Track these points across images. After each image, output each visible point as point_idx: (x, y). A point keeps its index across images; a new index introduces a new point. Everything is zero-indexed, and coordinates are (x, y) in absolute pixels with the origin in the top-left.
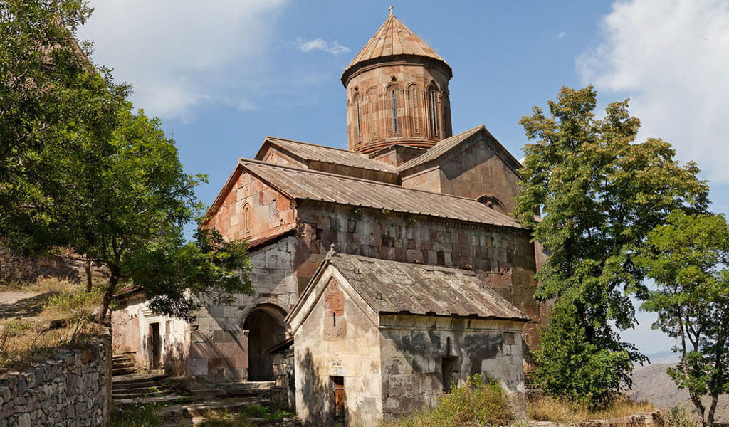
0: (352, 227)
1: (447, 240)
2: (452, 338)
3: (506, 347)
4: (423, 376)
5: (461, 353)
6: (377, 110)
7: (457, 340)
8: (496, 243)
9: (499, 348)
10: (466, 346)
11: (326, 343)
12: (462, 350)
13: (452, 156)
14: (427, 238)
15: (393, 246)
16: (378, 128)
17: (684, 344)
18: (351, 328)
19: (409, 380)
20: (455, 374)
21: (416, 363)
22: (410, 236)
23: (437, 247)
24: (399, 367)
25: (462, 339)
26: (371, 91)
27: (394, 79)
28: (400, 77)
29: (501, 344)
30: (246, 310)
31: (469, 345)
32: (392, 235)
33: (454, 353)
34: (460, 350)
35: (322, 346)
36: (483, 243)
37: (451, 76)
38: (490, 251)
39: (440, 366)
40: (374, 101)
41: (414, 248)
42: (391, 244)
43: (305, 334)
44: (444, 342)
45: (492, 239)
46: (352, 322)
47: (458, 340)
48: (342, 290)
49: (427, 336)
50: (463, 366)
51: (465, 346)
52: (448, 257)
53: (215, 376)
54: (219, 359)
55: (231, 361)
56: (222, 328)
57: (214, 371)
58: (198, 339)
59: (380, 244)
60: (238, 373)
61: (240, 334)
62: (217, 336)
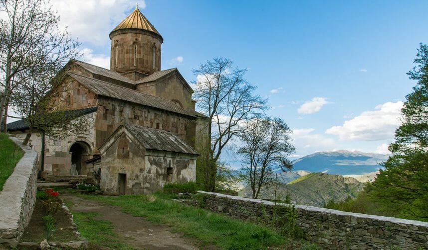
0: (121, 109)
1: (161, 119)
2: (171, 161)
3: (190, 165)
4: (160, 175)
6: (127, 53)
7: (173, 161)
8: (181, 121)
9: (188, 165)
11: (118, 160)
13: (161, 80)
14: (153, 117)
15: (138, 119)
16: (127, 62)
17: (251, 167)
18: (131, 155)
19: (154, 176)
20: (171, 175)
21: (157, 170)
22: (146, 116)
23: (157, 121)
24: (151, 171)
25: (175, 161)
26: (124, 44)
27: (136, 39)
28: (140, 39)
30: (71, 144)
32: (138, 114)
33: (172, 166)
34: (174, 165)
35: (116, 161)
36: (175, 121)
37: (162, 42)
38: (178, 125)
39: (166, 172)
40: (126, 49)
41: (147, 121)
42: (138, 118)
43: (108, 155)
44: (168, 162)
45: (180, 120)
46: (131, 152)
48: (128, 138)
49: (162, 159)
50: (174, 172)
51: (176, 164)
52: (161, 126)
53: (55, 172)
54: (58, 165)
55: (63, 166)
56: (60, 151)
57: (55, 170)
58: (48, 155)
59: (133, 118)
60: (66, 171)
61: (68, 154)
62: (58, 154)
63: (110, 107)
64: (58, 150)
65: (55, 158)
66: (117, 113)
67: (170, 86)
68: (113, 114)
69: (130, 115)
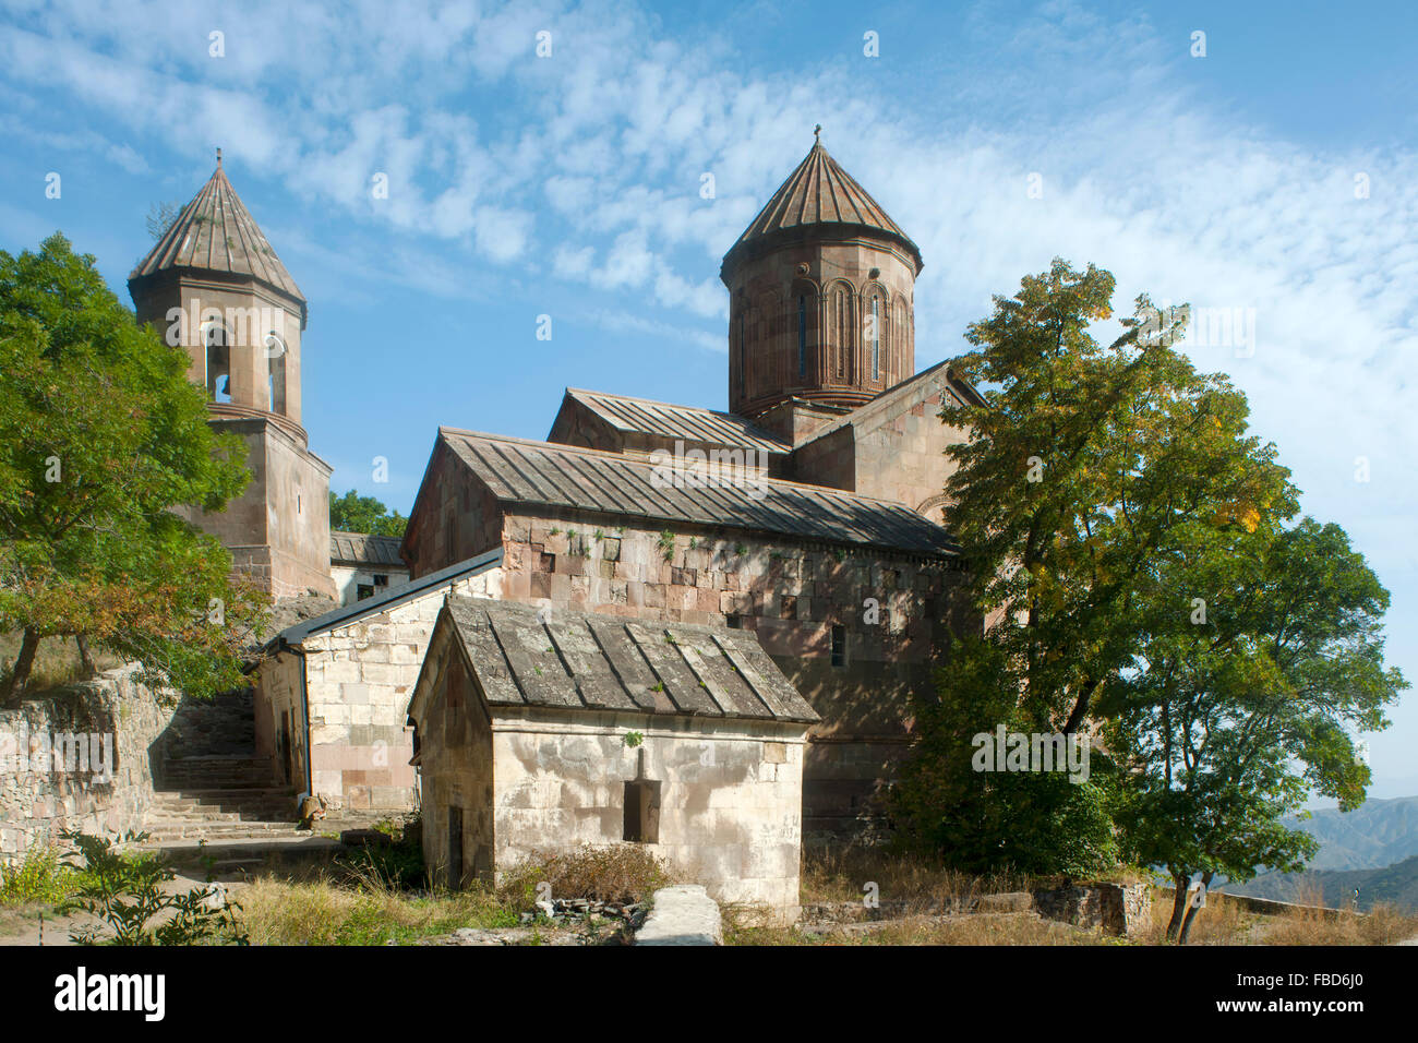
0: (612, 549)
2: (649, 749)
3: (766, 769)
4: (582, 813)
5: (667, 776)
7: (658, 753)
9: (751, 768)
10: (679, 764)
11: (448, 752)
12: (670, 770)
15: (694, 585)
18: (468, 729)
19: (552, 819)
21: (568, 792)
23: (781, 587)
24: (533, 796)
25: (671, 752)
29: (756, 764)
30: (408, 693)
31: (684, 762)
32: (691, 566)
33: (651, 774)
34: (665, 770)
35: (444, 757)
38: (891, 595)
39: (617, 798)
41: (736, 588)
42: (690, 578)
43: (431, 735)
44: (630, 757)
46: (470, 718)
47: (662, 753)
48: (461, 661)
49: (595, 746)
50: (667, 800)
51: (677, 764)
52: (803, 605)
53: (355, 799)
54: (363, 772)
55: (383, 776)
56: (367, 723)
57: (354, 791)
58: (325, 740)
59: (668, 579)
60: (397, 794)
61: (397, 731)
62: (359, 736)
63: (560, 546)
64: (360, 717)
65: (350, 747)
66: (592, 566)
67: (923, 440)
68: (575, 572)
69: (653, 572)
